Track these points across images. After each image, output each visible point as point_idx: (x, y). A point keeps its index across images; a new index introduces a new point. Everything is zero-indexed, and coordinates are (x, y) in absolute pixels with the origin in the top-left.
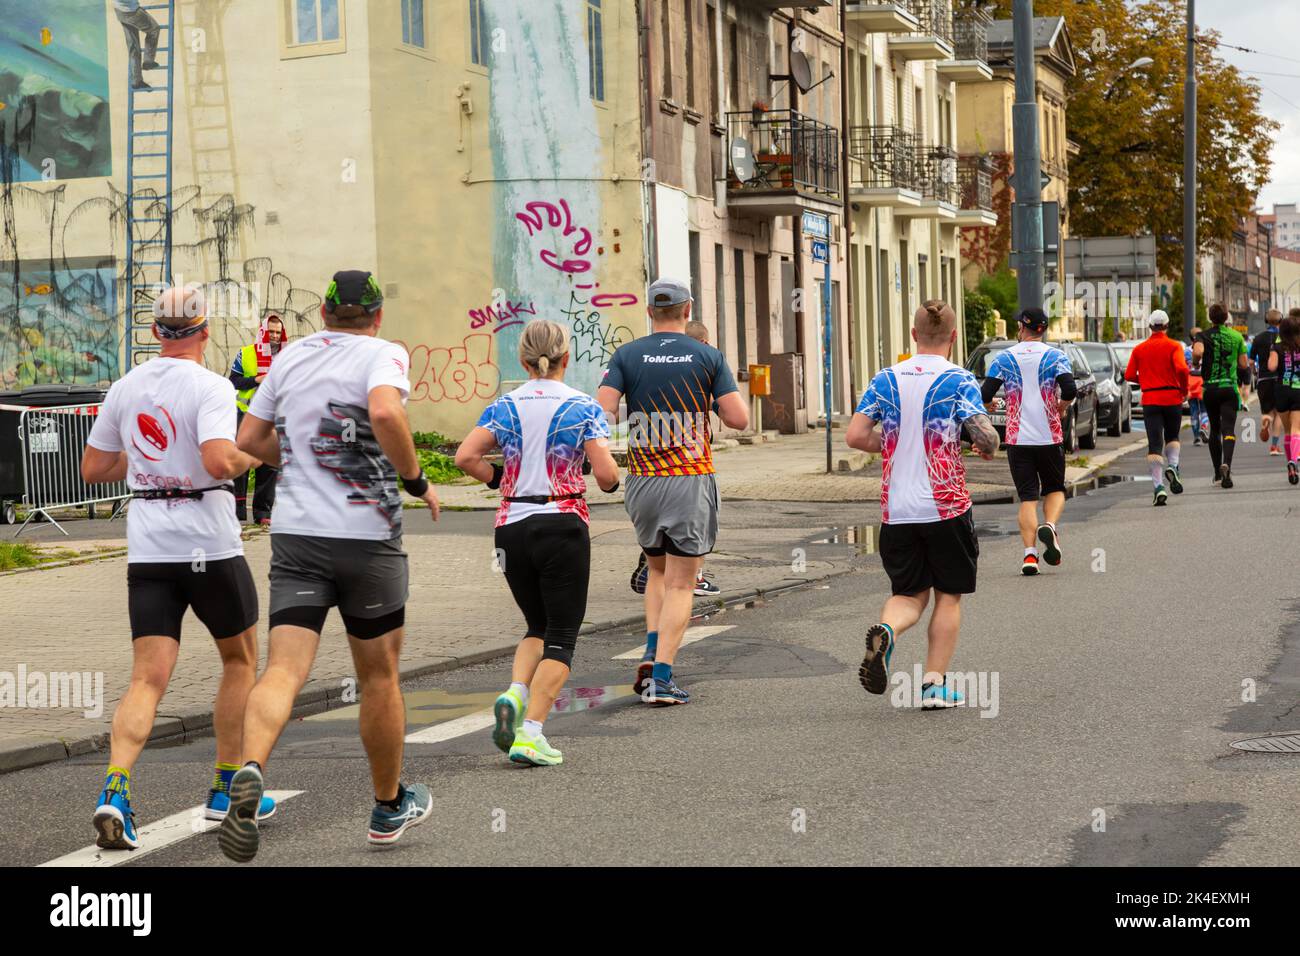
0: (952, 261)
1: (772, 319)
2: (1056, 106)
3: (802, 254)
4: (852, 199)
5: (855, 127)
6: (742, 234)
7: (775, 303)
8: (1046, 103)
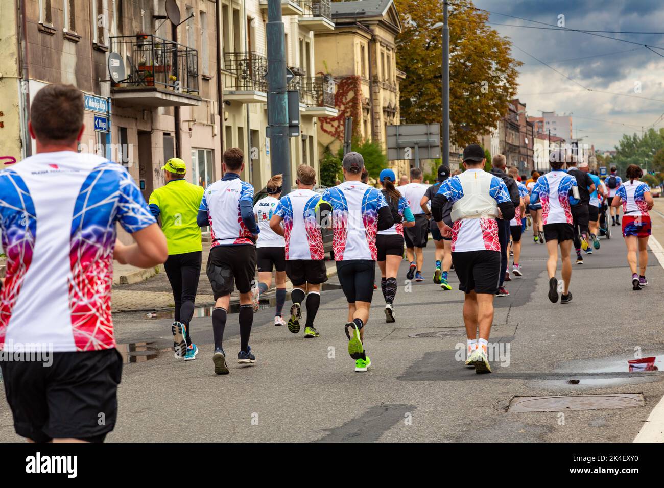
0: (311, 138)
1: (154, 173)
2: (389, 50)
3: (181, 131)
4: (224, 98)
5: (230, 53)
6: (125, 117)
7: (158, 162)
8: (382, 48)
